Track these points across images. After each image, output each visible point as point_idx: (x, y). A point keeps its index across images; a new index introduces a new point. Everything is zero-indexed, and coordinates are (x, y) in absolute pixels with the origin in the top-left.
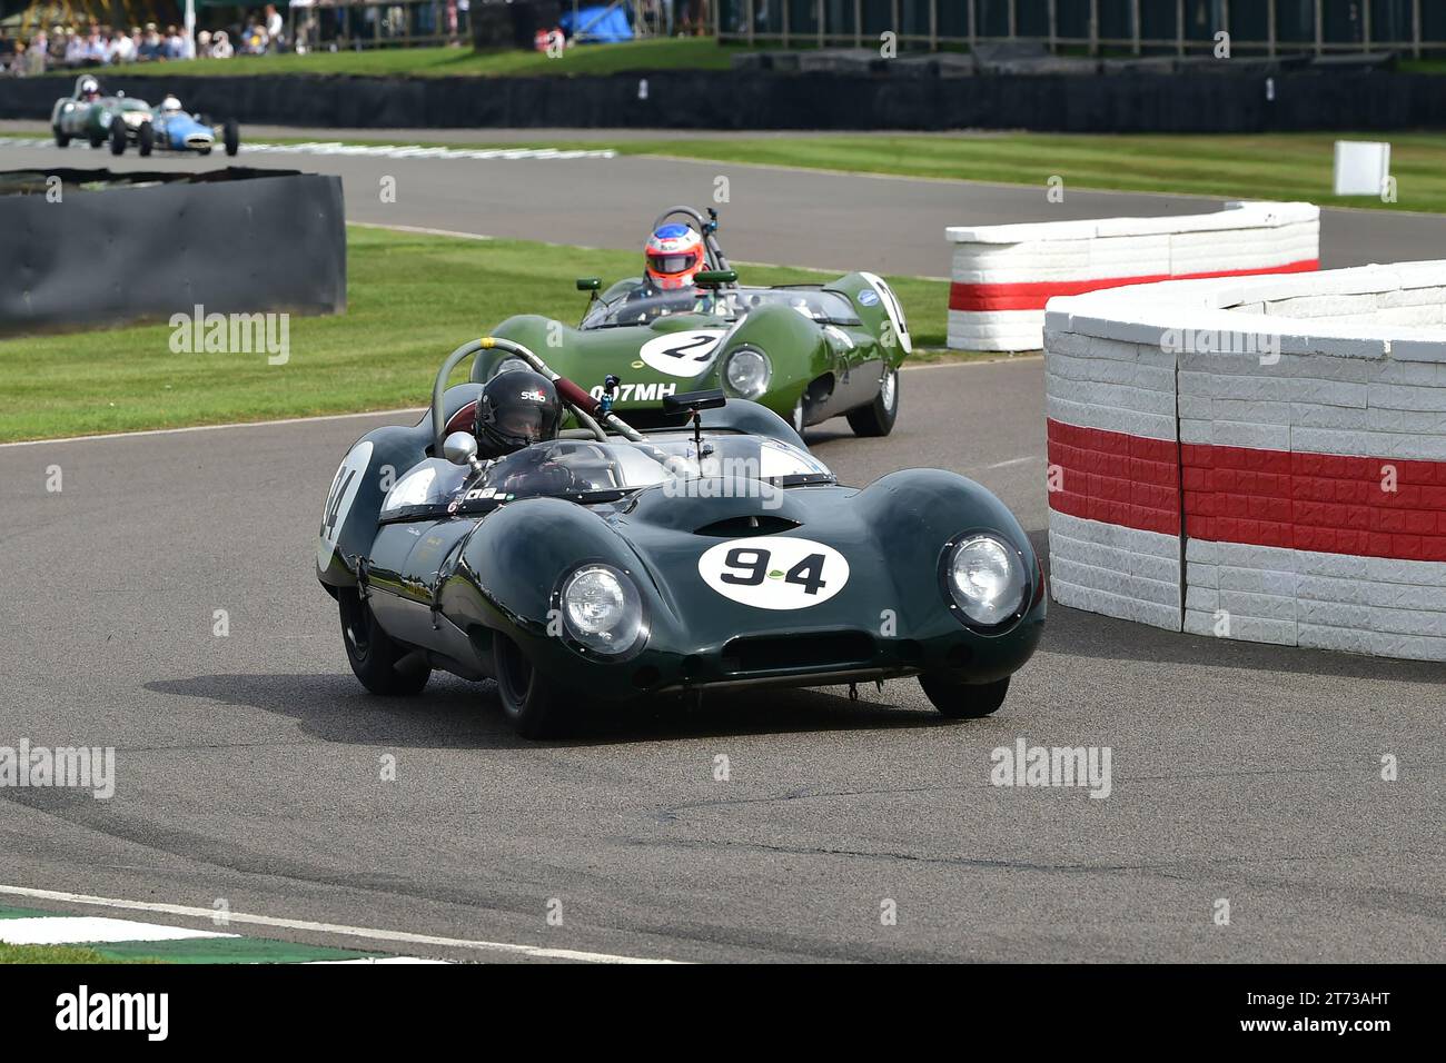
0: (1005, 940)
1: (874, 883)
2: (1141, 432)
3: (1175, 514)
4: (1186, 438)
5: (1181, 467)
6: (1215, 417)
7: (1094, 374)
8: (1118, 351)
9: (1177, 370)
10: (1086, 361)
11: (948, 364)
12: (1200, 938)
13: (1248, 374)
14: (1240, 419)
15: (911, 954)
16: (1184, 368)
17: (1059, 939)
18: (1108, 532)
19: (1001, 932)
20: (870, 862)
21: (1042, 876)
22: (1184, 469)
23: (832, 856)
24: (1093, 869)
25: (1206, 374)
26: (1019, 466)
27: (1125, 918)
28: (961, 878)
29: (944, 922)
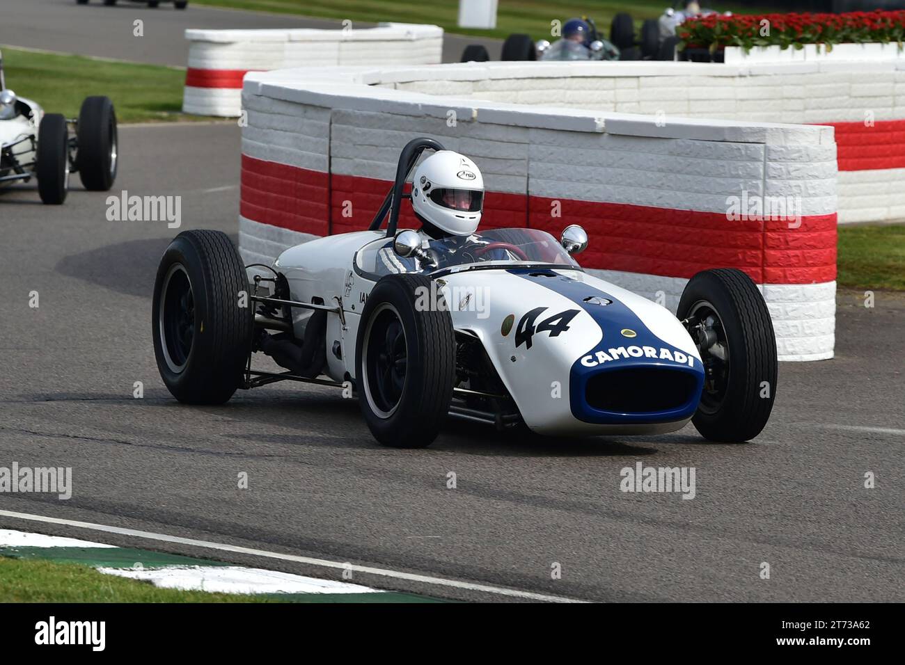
0: (187, 499)
1: (99, 459)
2: (304, 166)
3: (325, 222)
4: (335, 170)
5: (331, 190)
6: (356, 157)
7: (275, 124)
8: (291, 110)
9: (331, 123)
10: (269, 116)
11: (182, 123)
12: (321, 504)
13: (380, 128)
14: (372, 159)
15: (121, 506)
16: (336, 122)
17: (224, 500)
18: (280, 234)
19: (184, 494)
20: (98, 445)
21: (216, 459)
22: (333, 192)
23: (73, 440)
24: (252, 456)
25: (351, 127)
26: (225, 192)
27: (270, 489)
28: (160, 458)
29: (146, 486)
